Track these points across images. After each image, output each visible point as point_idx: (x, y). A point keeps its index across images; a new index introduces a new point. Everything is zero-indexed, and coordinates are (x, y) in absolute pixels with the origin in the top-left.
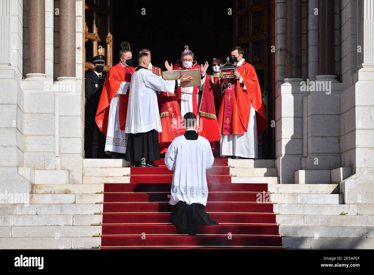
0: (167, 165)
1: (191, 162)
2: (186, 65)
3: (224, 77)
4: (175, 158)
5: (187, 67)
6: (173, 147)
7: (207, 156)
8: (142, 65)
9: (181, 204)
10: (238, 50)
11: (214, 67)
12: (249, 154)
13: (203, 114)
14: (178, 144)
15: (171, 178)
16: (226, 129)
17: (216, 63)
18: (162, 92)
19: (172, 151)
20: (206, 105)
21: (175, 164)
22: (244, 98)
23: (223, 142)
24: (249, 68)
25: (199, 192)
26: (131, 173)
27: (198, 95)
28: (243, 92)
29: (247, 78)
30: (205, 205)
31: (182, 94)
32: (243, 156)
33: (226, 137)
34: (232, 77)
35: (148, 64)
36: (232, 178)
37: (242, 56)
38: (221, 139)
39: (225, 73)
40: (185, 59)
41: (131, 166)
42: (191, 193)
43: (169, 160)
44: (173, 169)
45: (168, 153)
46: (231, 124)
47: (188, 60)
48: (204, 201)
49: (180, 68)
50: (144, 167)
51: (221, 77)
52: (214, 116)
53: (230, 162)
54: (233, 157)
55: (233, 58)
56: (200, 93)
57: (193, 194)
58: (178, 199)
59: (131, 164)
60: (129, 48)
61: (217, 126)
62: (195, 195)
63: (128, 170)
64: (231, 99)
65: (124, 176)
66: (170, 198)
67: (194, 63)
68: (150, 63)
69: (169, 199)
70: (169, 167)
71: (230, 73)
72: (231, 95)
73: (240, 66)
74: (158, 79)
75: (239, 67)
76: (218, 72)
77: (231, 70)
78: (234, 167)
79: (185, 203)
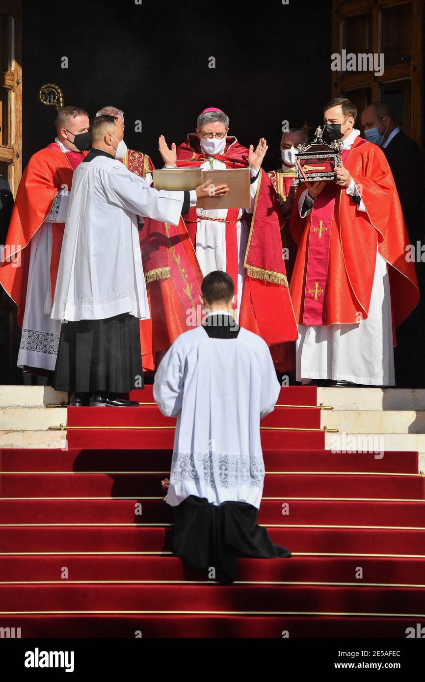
0: (160, 403)
1: (223, 396)
2: (211, 148)
3: (308, 178)
4: (182, 385)
5: (213, 151)
6: (176, 357)
7: (263, 378)
8: (100, 146)
9: (195, 503)
10: (342, 108)
11: (286, 152)
12: (372, 375)
13: (254, 272)
14: (188, 350)
15: (171, 437)
16: (312, 311)
17: (290, 143)
18: (150, 220)
19: (174, 367)
20: (263, 249)
21: (180, 400)
22: (359, 232)
23: (304, 345)
24: (372, 155)
25: (242, 471)
26: (70, 422)
27: (239, 224)
28: (357, 218)
29: (368, 181)
30: (257, 505)
31: (198, 220)
32: (357, 380)
33: (312, 332)
34: (329, 179)
35: (117, 144)
36: (327, 435)
37: (353, 121)
38: (300, 336)
39: (309, 168)
40: (208, 132)
41: (69, 403)
42: (221, 474)
43: (164, 389)
44: (175, 413)
45: (163, 370)
46: (326, 299)
47: (214, 134)
48: (253, 496)
49: (194, 154)
50: (102, 408)
51: (299, 178)
52: (281, 277)
53: (322, 394)
54: (329, 383)
55: (330, 127)
56: (247, 219)
57: (226, 475)
58: (187, 492)
59: (69, 399)
60: (58, 100)
61: (290, 304)
62: (231, 480)
63: (60, 416)
64: (326, 235)
65: (50, 429)
66: (167, 489)
67: (229, 142)
68: (123, 141)
69: (164, 492)
70: (164, 408)
71: (323, 168)
72: (325, 225)
73: (349, 148)
74: (141, 185)
75: (345, 151)
76: (294, 166)
77: (325, 159)
78: (332, 409)
79: (205, 500)
